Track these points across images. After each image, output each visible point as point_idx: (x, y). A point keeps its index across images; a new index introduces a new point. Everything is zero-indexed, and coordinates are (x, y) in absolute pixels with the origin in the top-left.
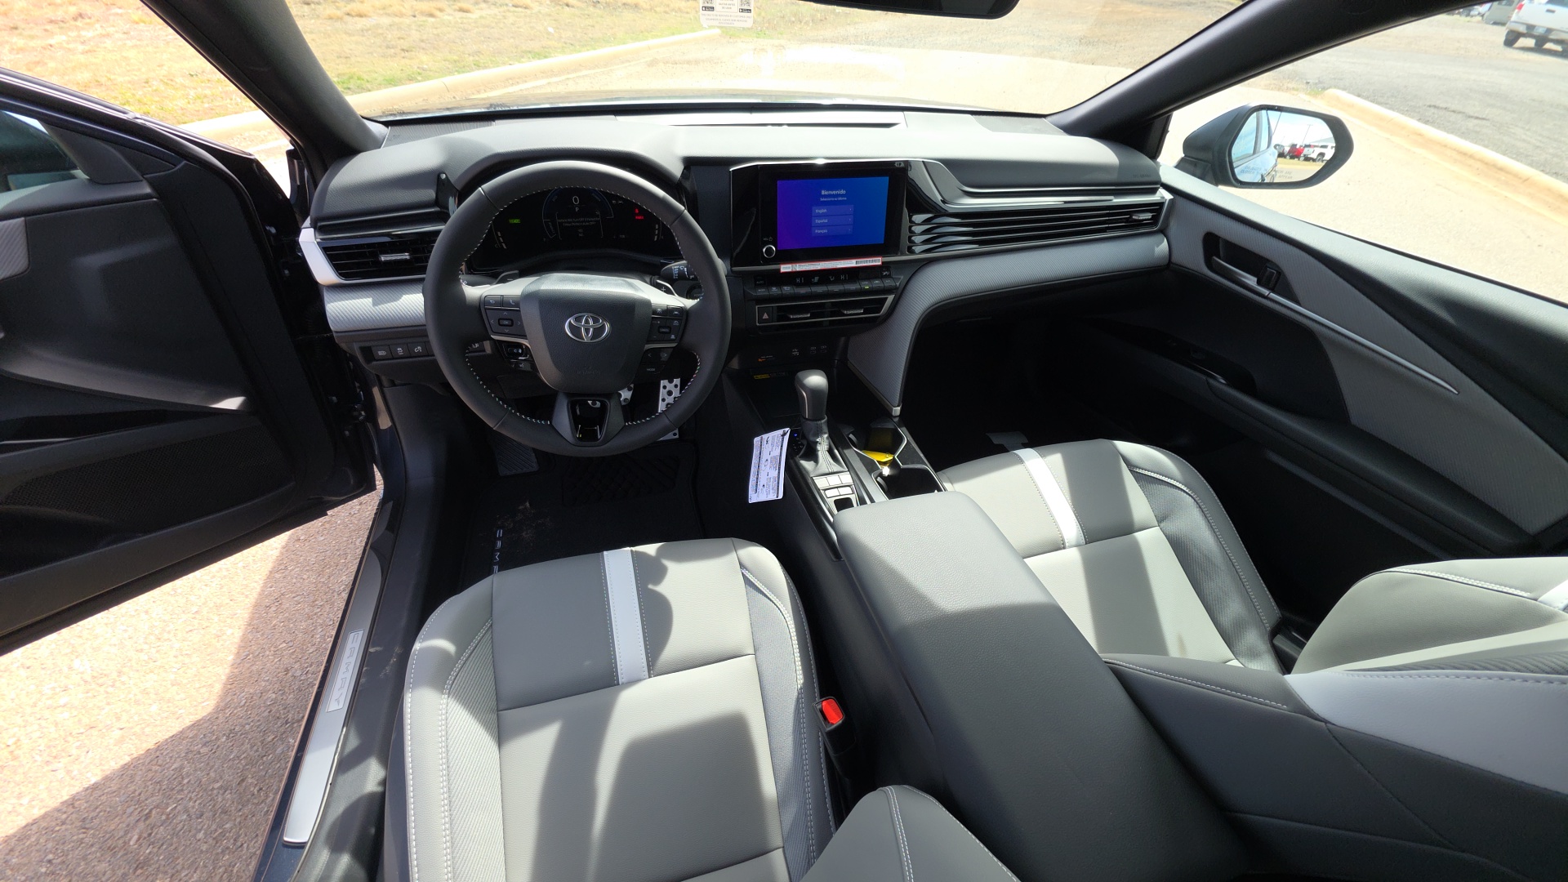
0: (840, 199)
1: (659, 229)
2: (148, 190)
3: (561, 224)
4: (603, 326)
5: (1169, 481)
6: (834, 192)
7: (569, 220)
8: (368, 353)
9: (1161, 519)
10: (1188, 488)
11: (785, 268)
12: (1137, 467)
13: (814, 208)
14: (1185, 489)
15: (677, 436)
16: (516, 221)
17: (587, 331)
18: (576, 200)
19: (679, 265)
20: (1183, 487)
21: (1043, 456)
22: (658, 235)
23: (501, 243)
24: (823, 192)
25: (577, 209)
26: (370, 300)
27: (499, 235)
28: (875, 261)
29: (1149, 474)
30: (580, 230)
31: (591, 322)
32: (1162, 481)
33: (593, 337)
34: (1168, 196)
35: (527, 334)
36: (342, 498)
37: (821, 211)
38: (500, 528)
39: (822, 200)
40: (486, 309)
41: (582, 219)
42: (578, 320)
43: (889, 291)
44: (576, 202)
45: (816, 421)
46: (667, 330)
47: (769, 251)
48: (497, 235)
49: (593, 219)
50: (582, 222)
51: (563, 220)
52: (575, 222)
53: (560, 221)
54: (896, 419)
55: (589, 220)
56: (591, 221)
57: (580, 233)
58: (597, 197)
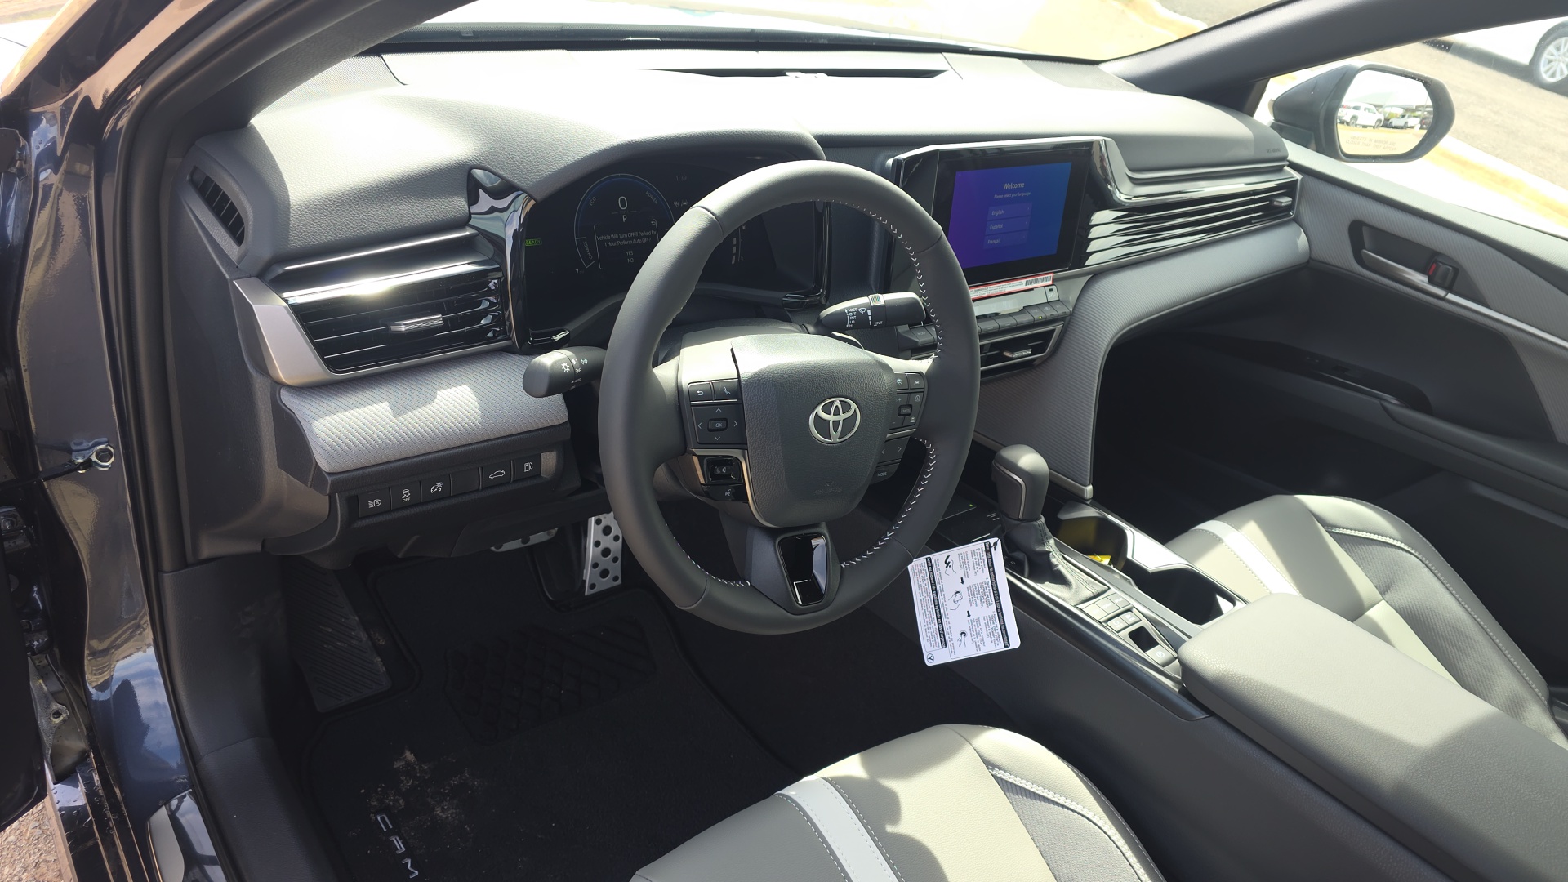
0: (1019, 194)
1: (737, 245)
3: (601, 242)
5: (1380, 538)
6: (1014, 186)
7: (613, 237)
9: (1384, 590)
10: (1409, 547)
12: (1336, 527)
13: (991, 209)
14: (1406, 547)
16: (536, 242)
17: (836, 425)
18: (623, 203)
19: (856, 305)
20: (1402, 545)
21: (1237, 527)
22: (736, 254)
24: (1005, 187)
25: (624, 218)
28: (1046, 280)
29: (1353, 533)
30: (628, 253)
31: (841, 411)
32: (1372, 539)
34: (1298, 176)
37: (997, 213)
41: (631, 234)
43: (1059, 320)
44: (623, 206)
45: (1032, 521)
49: (648, 233)
50: (632, 239)
51: (605, 238)
52: (621, 240)
53: (600, 238)
54: (1088, 503)
55: (642, 234)
56: (645, 237)
57: (630, 257)
58: (652, 198)
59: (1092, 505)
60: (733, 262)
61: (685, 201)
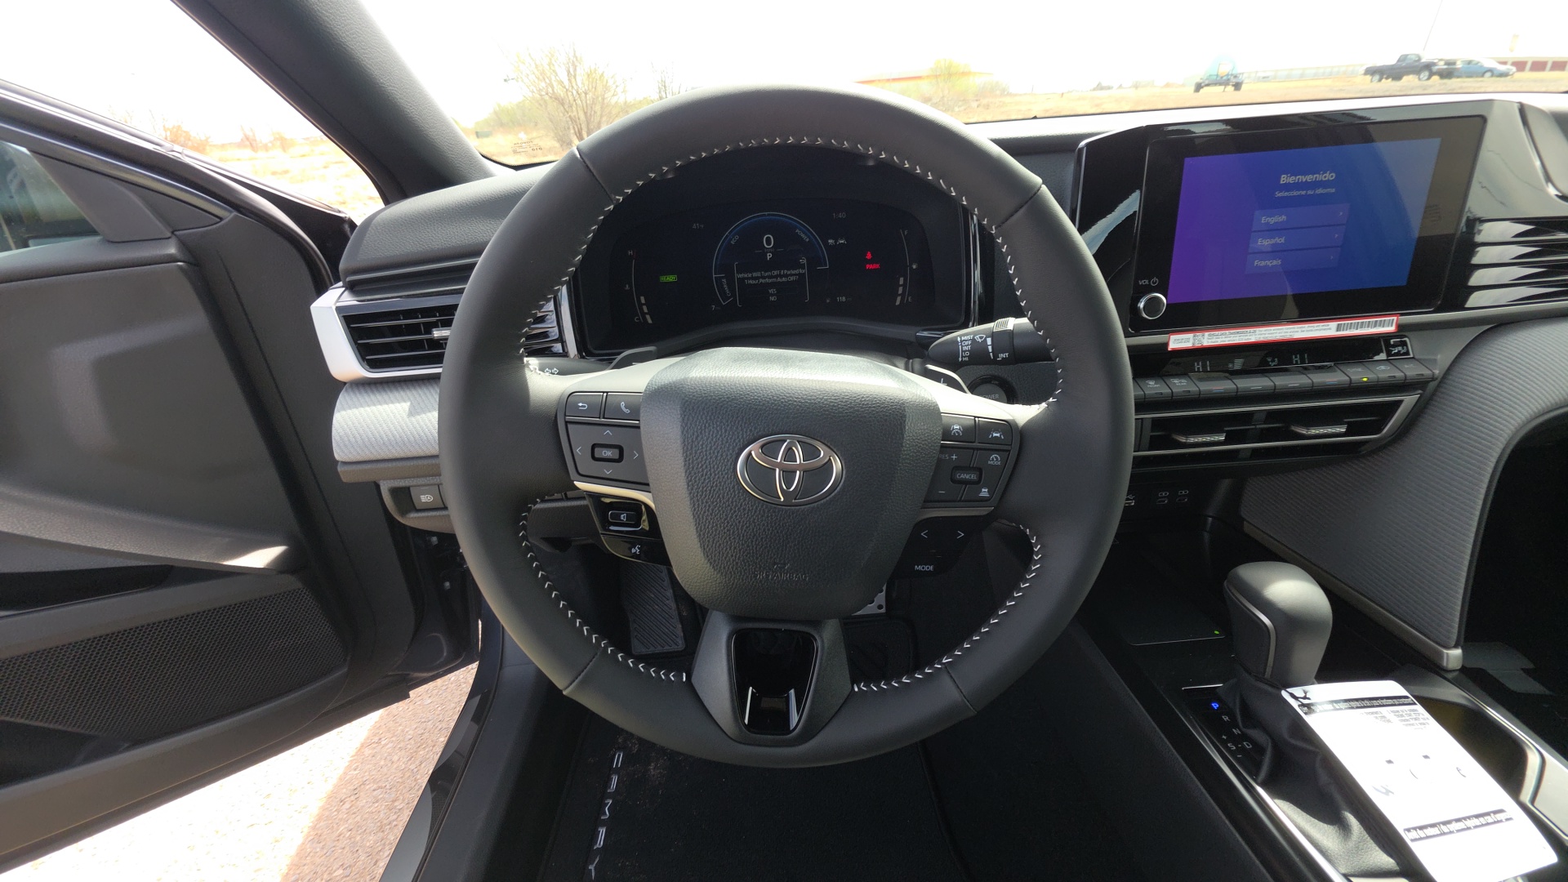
0: (1320, 191)
1: (904, 285)
2: (172, 250)
3: (741, 280)
4: (828, 465)
6: (1309, 178)
7: (755, 275)
8: (403, 496)
11: (1179, 341)
13: (1257, 213)
15: (883, 610)
16: (671, 278)
17: (788, 475)
18: (768, 241)
19: (975, 334)
22: (903, 295)
23: (644, 314)
24: (1284, 179)
25: (769, 256)
26: (406, 406)
27: (643, 301)
28: (1382, 324)
30: (771, 290)
31: (799, 453)
33: (803, 490)
35: (651, 481)
36: (431, 674)
37: (1272, 220)
38: (619, 749)
39: (1279, 194)
40: (567, 423)
41: (776, 273)
42: (769, 450)
43: (1404, 386)
46: (973, 477)
47: (1153, 304)
48: (639, 300)
49: (796, 272)
50: (776, 277)
51: (746, 276)
52: (764, 278)
53: (740, 276)
54: (1450, 676)
55: (789, 272)
56: (792, 275)
57: (772, 295)
58: (803, 236)
59: (1455, 682)
60: (898, 303)
61: (842, 239)
